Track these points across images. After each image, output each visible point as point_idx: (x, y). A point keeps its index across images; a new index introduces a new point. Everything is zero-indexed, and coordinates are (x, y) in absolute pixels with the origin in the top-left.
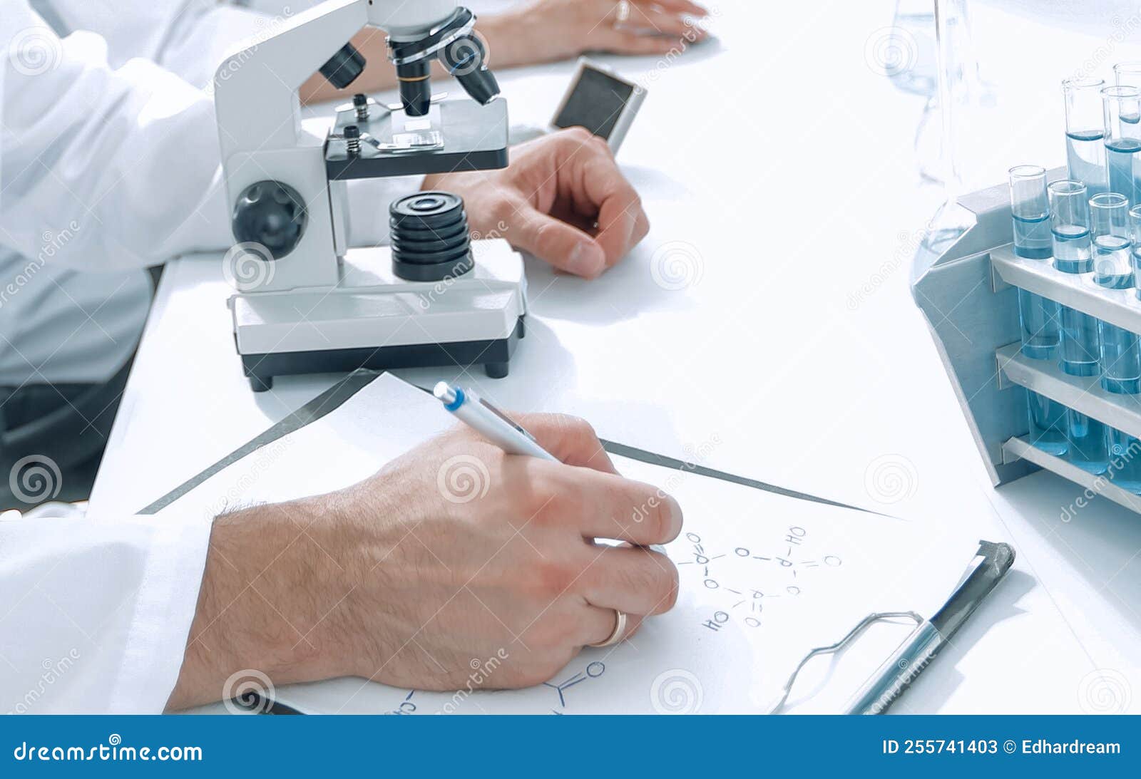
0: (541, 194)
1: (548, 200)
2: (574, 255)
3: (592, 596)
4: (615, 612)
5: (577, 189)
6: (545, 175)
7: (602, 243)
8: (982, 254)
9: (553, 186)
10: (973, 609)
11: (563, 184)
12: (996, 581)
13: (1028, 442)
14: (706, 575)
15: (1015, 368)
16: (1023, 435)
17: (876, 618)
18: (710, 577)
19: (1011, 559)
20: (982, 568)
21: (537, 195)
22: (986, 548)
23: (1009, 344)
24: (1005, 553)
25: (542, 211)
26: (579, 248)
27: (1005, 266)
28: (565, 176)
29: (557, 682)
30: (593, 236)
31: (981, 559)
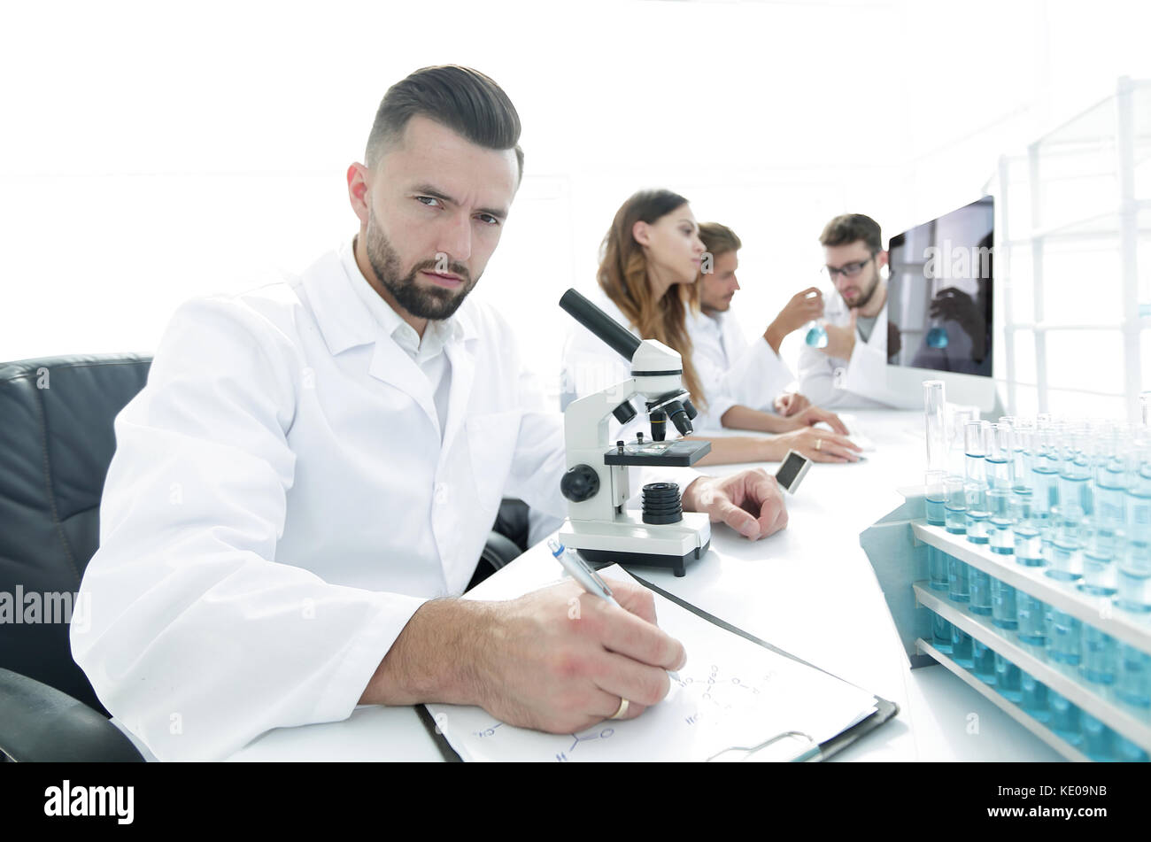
0: (736, 495)
1: (740, 499)
2: (744, 525)
3: (601, 683)
4: (621, 699)
5: (753, 495)
6: (739, 487)
7: (760, 523)
8: (908, 522)
9: (742, 493)
10: (856, 741)
11: (748, 492)
12: (879, 726)
13: (931, 644)
14: (708, 690)
15: (926, 597)
16: (928, 640)
17: (791, 734)
18: (709, 692)
19: (895, 713)
20: (874, 715)
21: (734, 495)
22: (881, 702)
23: (923, 582)
24: (893, 709)
25: (737, 505)
26: (747, 522)
27: (918, 528)
28: (749, 489)
29: (578, 736)
30: (757, 518)
31: (876, 709)
